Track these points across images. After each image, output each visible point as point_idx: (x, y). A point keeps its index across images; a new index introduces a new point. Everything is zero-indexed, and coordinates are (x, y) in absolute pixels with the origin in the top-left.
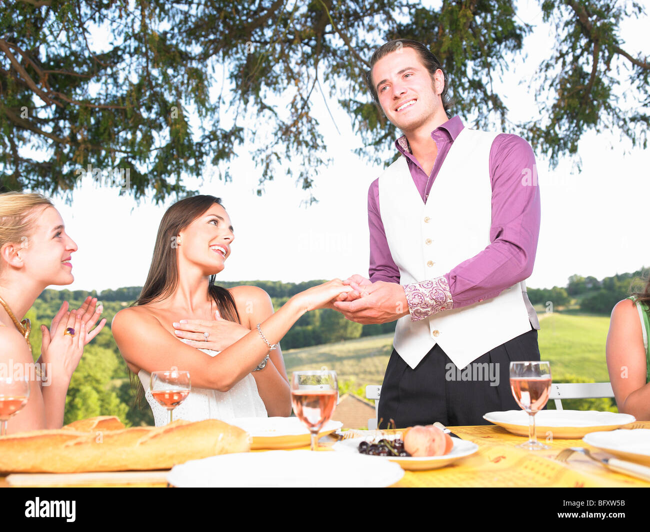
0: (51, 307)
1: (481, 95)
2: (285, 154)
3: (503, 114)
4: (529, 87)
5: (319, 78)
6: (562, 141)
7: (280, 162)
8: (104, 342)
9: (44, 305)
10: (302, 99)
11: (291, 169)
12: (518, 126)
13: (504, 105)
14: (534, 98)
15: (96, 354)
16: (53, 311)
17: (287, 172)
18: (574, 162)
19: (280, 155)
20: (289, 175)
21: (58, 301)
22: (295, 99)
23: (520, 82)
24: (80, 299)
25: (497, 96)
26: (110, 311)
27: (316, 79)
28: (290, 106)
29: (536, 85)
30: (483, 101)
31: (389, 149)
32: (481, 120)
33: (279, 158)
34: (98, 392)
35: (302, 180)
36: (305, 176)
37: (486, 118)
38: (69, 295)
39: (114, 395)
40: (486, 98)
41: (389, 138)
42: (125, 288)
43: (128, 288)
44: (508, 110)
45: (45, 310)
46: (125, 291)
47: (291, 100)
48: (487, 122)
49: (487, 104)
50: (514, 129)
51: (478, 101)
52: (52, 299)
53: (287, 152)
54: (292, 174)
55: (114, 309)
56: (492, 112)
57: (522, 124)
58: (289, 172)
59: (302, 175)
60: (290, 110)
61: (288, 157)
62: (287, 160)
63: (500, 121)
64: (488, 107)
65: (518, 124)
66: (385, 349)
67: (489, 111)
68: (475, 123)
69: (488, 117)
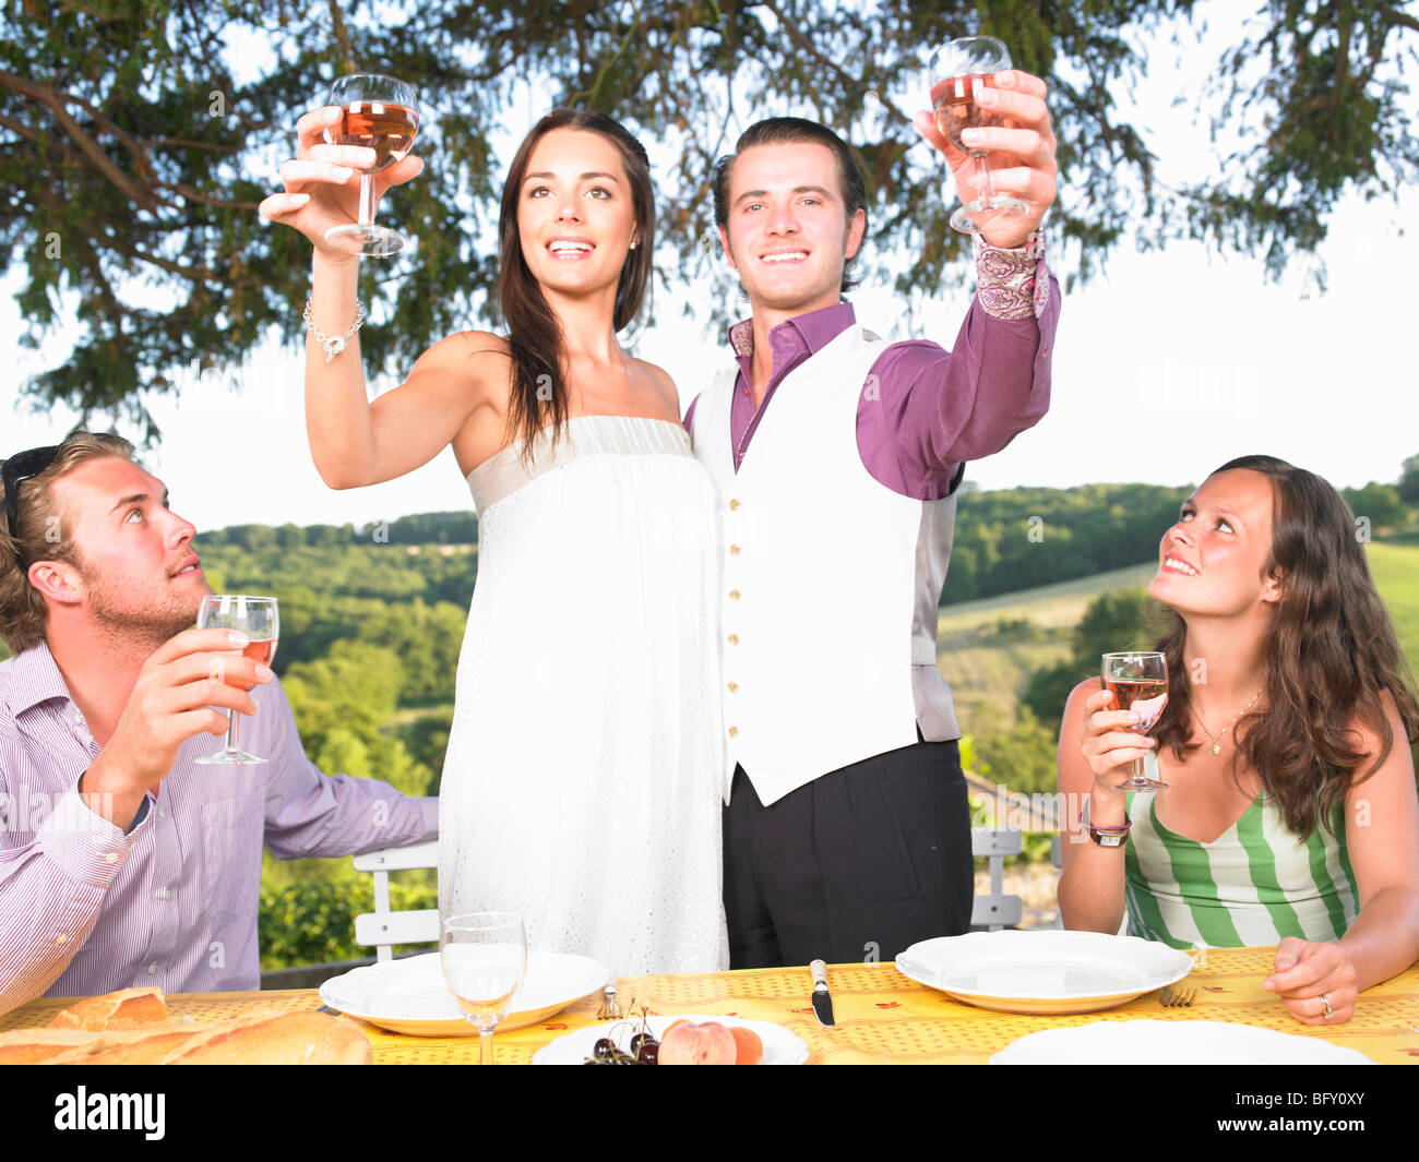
0: (260, 562)
1: (1098, 129)
2: (677, 272)
3: (1146, 169)
4: (1198, 110)
5: (735, 107)
6: (1293, 216)
7: (667, 288)
8: (375, 633)
9: (246, 559)
10: (702, 153)
11: (693, 305)
12: (1183, 194)
13: (1150, 146)
14: (1209, 135)
15: (359, 660)
16: (266, 571)
17: (683, 310)
18: (1309, 269)
19: (667, 274)
20: (689, 317)
21: (274, 549)
22: (685, 159)
23: (1177, 101)
24: (319, 542)
25: (1129, 129)
26: (384, 567)
27: (731, 110)
28: (677, 171)
29: (1214, 107)
30: (1102, 142)
31: (908, 246)
32: (1098, 183)
33: (665, 280)
34: (366, 740)
35: (716, 328)
36: (722, 319)
37: (1108, 177)
38: (296, 535)
39: (400, 747)
40: (1107, 135)
41: (906, 222)
42: (414, 516)
43: (420, 517)
44: (1157, 159)
45: (248, 568)
46: (414, 522)
47: (678, 158)
48: (1113, 188)
49: (1109, 148)
50: (1172, 201)
51: (1090, 140)
52: (262, 544)
53: (680, 267)
54: (693, 314)
55: (392, 563)
56: (1124, 164)
57: (1191, 188)
58: (688, 309)
59: (715, 316)
60: (679, 179)
61: (684, 276)
62: (682, 283)
63: (1140, 185)
64: (1112, 153)
65: (1182, 189)
66: (984, 633)
67: (1115, 162)
68: (1085, 190)
69: (1112, 175)
